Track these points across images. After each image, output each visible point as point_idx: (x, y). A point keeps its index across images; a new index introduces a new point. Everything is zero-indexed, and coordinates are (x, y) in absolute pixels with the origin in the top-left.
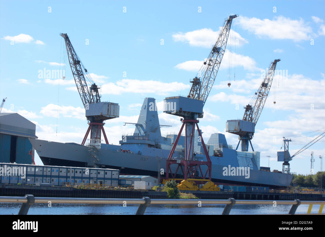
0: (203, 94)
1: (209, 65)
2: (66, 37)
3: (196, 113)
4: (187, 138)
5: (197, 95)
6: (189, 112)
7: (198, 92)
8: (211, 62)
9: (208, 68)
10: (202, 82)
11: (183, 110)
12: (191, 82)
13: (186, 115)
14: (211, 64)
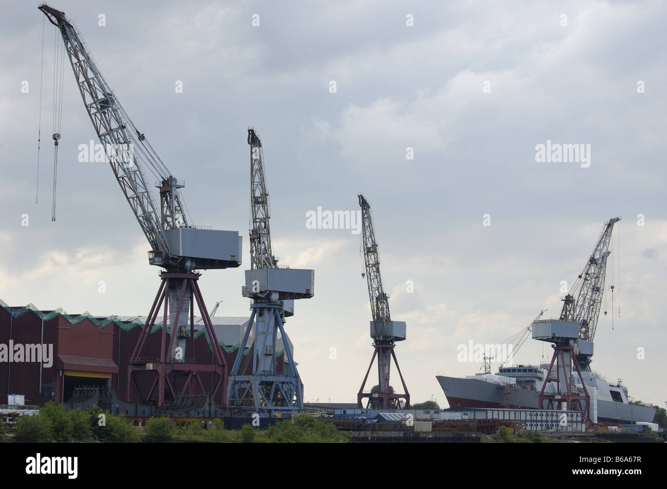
0: (578, 315)
1: (586, 279)
2: (364, 204)
3: (571, 339)
4: (560, 369)
5: (570, 316)
6: (563, 338)
7: (572, 312)
8: (587, 276)
9: (584, 283)
10: (577, 300)
11: (556, 336)
12: (562, 300)
13: (559, 341)
14: (588, 279)
